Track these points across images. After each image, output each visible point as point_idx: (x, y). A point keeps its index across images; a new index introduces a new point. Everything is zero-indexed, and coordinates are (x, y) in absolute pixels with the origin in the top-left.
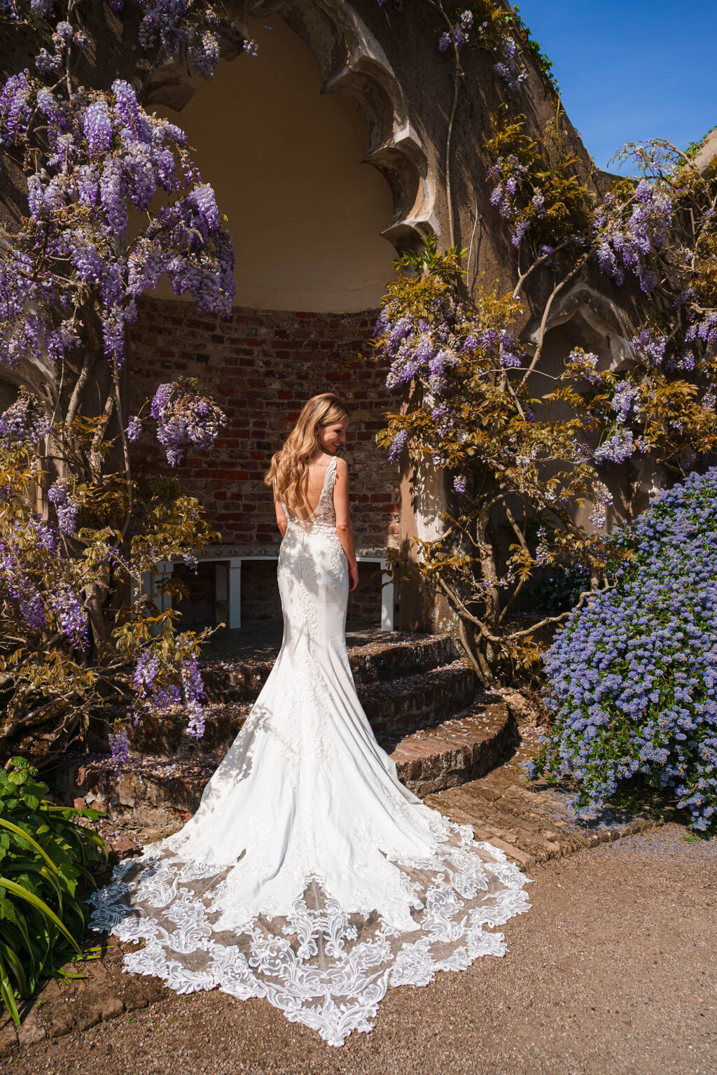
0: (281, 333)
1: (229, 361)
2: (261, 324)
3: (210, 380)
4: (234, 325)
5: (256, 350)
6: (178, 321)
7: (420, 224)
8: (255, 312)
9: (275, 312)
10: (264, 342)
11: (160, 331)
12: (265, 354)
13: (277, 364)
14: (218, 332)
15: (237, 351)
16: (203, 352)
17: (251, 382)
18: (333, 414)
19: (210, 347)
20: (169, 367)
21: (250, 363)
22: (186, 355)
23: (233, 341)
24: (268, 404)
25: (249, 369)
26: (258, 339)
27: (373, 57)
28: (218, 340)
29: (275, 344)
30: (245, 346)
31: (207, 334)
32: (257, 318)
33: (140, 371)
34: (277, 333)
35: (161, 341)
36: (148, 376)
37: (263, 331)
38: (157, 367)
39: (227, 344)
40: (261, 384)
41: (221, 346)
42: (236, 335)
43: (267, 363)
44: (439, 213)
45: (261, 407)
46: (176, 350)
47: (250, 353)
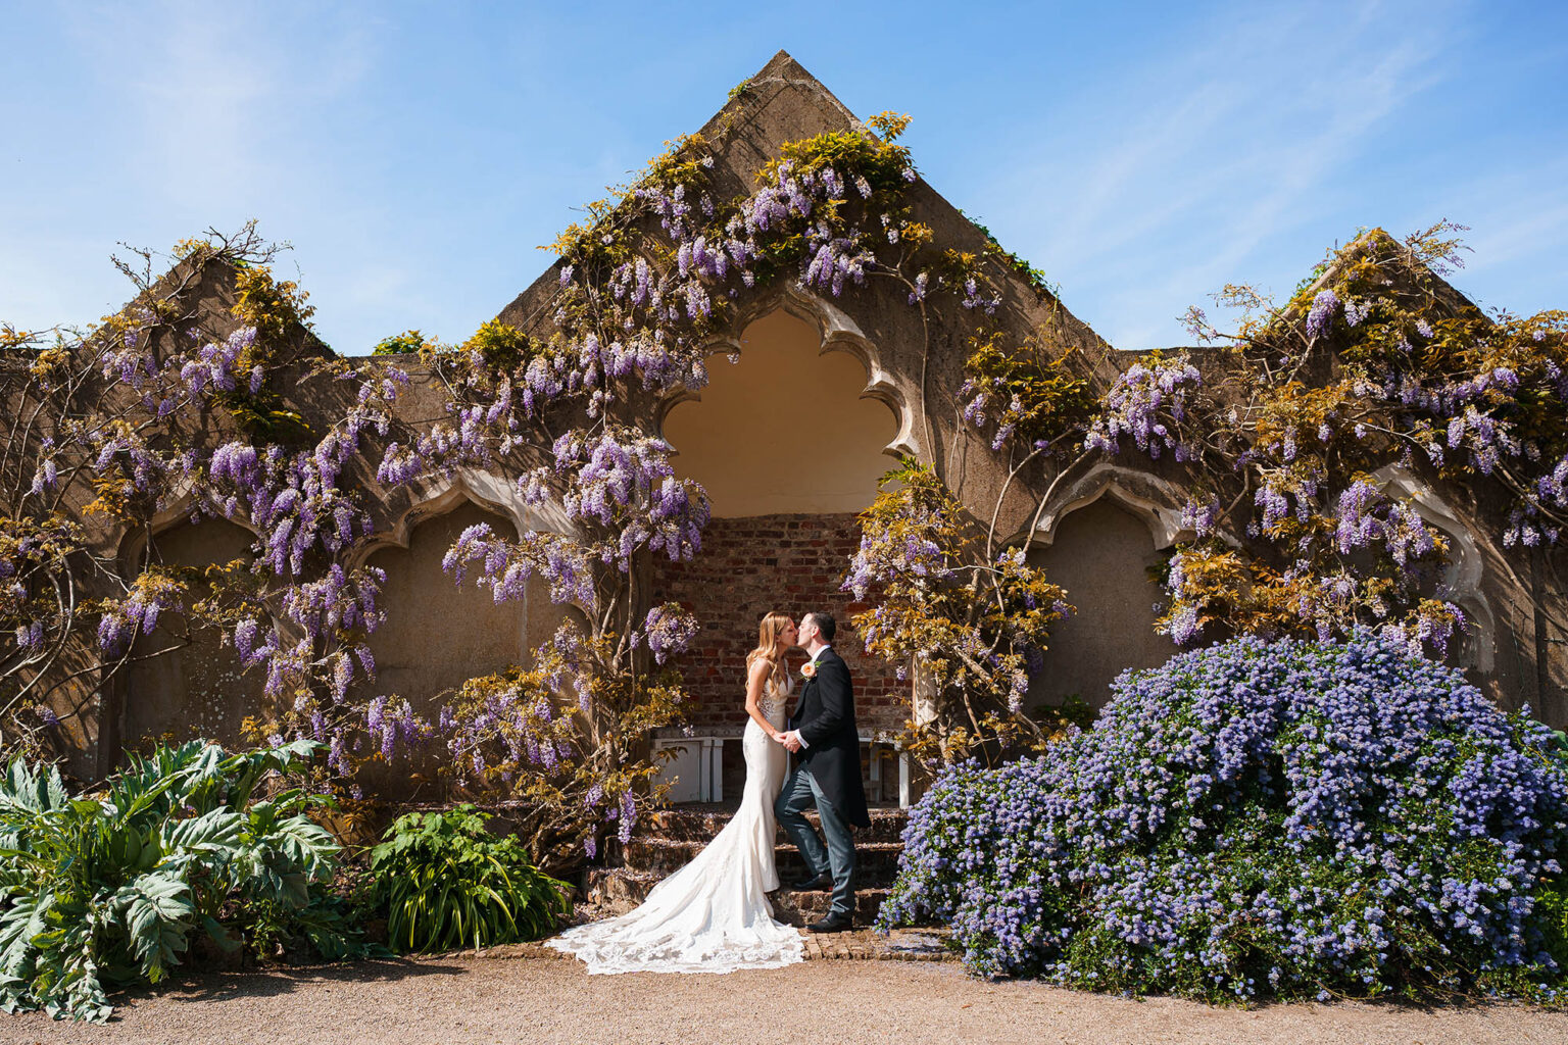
0: (841, 533)
1: (795, 562)
2: (824, 526)
3: (779, 580)
4: (800, 530)
5: (820, 550)
6: (748, 534)
7: (901, 446)
8: (819, 516)
9: (835, 515)
10: (826, 542)
11: (731, 544)
12: (828, 552)
13: (838, 561)
14: (786, 538)
15: (803, 552)
16: (772, 557)
17: (816, 579)
18: (782, 619)
19: (779, 552)
20: (740, 573)
21: (815, 562)
22: (756, 561)
23: (799, 544)
24: (831, 597)
25: (814, 567)
26: (822, 540)
27: (843, 329)
28: (786, 544)
29: (836, 543)
30: (810, 548)
31: (776, 541)
32: (819, 522)
33: (712, 580)
34: (838, 533)
35: (732, 553)
36: (720, 582)
37: (826, 532)
38: (729, 574)
39: (794, 548)
40: (825, 580)
41: (788, 550)
42: (802, 539)
43: (829, 561)
44: (917, 434)
45: (825, 601)
46: (747, 558)
47: (815, 553)
